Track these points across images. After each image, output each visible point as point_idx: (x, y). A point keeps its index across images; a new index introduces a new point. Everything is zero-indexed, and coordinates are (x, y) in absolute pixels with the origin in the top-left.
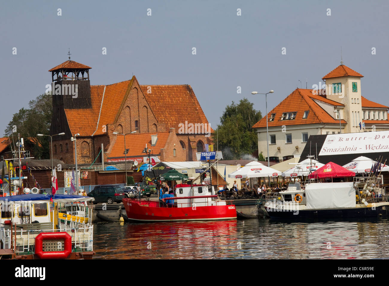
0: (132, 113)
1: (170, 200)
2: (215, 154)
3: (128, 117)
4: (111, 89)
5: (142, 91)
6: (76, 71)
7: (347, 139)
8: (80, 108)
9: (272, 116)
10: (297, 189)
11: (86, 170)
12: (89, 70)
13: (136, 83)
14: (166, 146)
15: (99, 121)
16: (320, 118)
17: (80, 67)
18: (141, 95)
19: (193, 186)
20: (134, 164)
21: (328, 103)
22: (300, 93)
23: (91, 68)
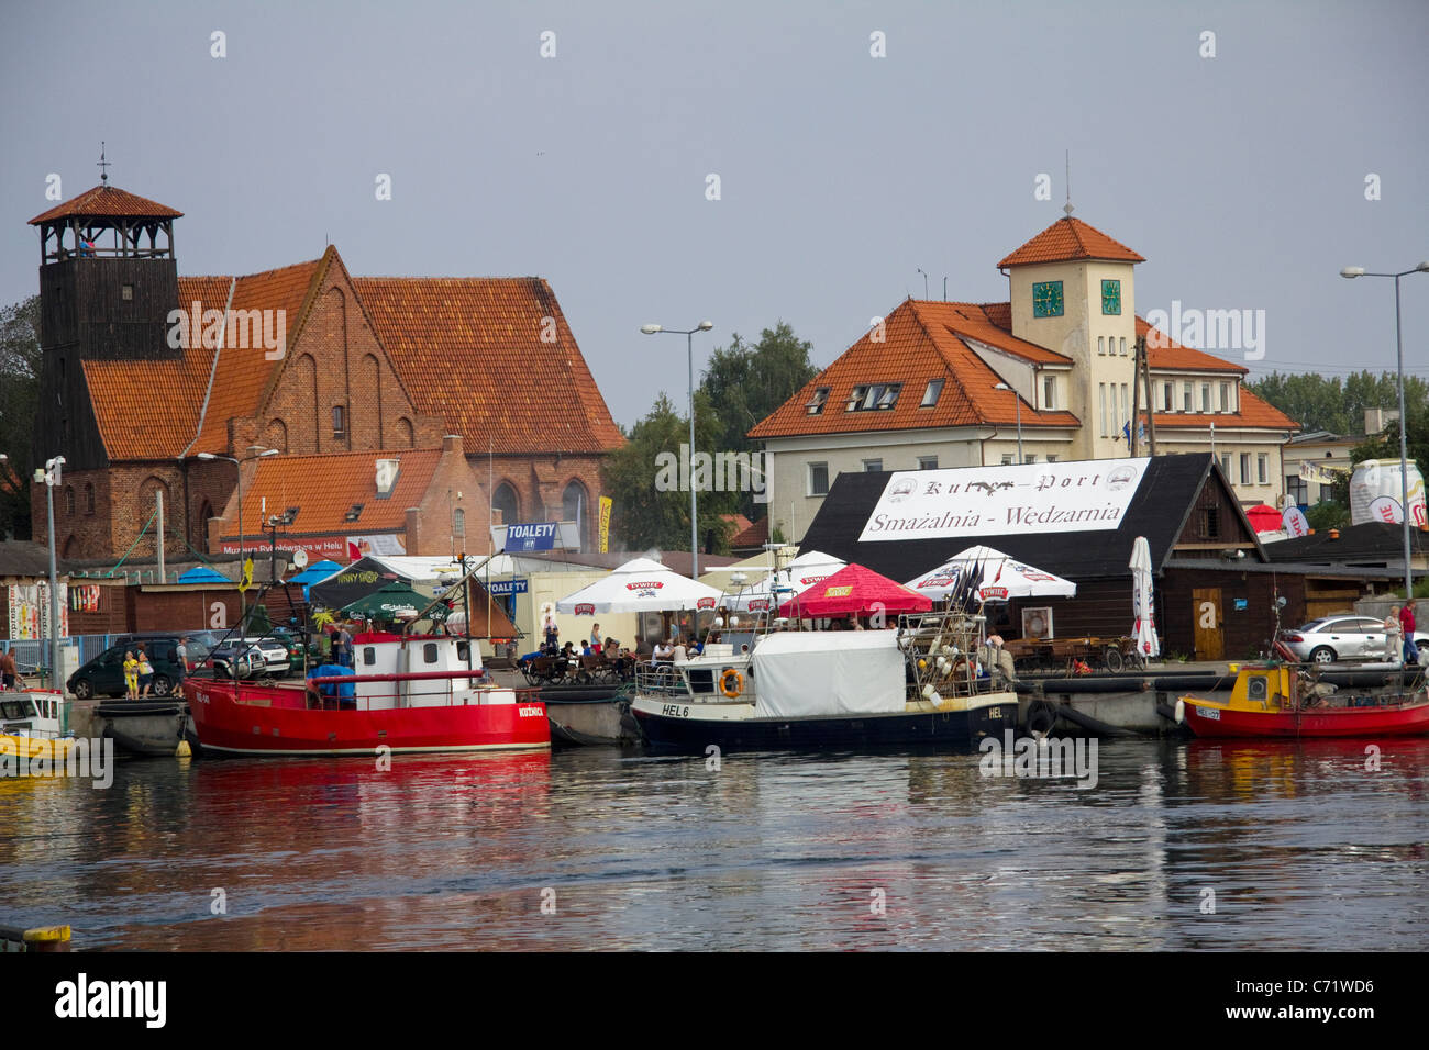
0: (324, 378)
1: (340, 685)
2: (554, 530)
3: (308, 394)
4: (252, 292)
5: (361, 300)
6: (124, 224)
7: (954, 489)
8: (137, 358)
9: (817, 395)
10: (736, 652)
11: (92, 582)
12: (174, 221)
13: (339, 269)
14: (428, 499)
15: (205, 405)
16: (978, 404)
17: (140, 211)
18: (355, 314)
19: (408, 640)
20: (293, 562)
21: (1012, 352)
22: (915, 315)
23: (181, 216)
